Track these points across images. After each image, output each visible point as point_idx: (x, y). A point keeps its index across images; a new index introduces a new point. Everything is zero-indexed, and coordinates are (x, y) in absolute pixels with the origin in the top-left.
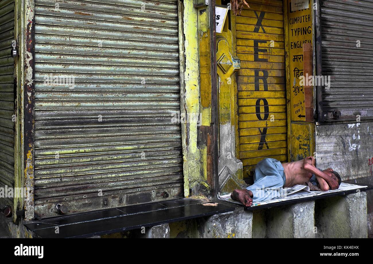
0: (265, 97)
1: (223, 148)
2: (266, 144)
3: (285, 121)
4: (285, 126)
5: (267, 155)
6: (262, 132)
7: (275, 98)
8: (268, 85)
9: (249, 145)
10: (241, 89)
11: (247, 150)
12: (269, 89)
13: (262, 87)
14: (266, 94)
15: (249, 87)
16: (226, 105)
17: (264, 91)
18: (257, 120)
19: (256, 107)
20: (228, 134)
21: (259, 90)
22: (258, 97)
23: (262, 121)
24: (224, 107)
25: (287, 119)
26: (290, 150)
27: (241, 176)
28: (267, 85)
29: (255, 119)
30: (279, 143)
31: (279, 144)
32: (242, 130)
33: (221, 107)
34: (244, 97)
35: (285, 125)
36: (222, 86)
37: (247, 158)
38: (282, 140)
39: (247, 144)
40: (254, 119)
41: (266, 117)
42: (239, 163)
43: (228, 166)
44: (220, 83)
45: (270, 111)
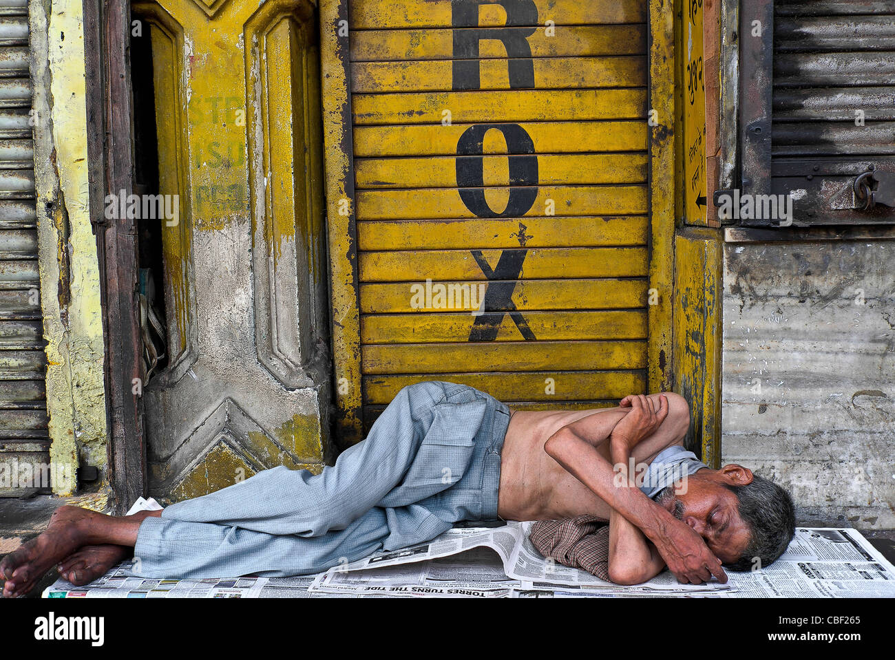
0: (514, 117)
1: (212, 326)
2: (518, 319)
3: (640, 223)
4: (638, 246)
5: (522, 368)
6: (493, 265)
7: (580, 121)
8: (537, 64)
9: (415, 320)
10: (370, 84)
11: (406, 340)
12: (539, 79)
13: (495, 73)
14: (518, 106)
15: (421, 75)
16: (222, 152)
17: (513, 89)
18: (462, 218)
19: (458, 161)
20: (238, 271)
21: (476, 89)
22: (469, 118)
23: (493, 224)
24: (214, 160)
25: (648, 215)
26: (662, 353)
27: (308, 443)
28: (531, 64)
29: (455, 213)
30: (602, 319)
31: (602, 325)
32: (375, 255)
33: (198, 157)
34: (390, 120)
35: (641, 242)
36: (198, 74)
37: (406, 374)
38: (618, 306)
39: (405, 317)
40: (448, 213)
41: (520, 204)
42: (297, 391)
43: (239, 397)
44: (192, 59)
45: (543, 176)
